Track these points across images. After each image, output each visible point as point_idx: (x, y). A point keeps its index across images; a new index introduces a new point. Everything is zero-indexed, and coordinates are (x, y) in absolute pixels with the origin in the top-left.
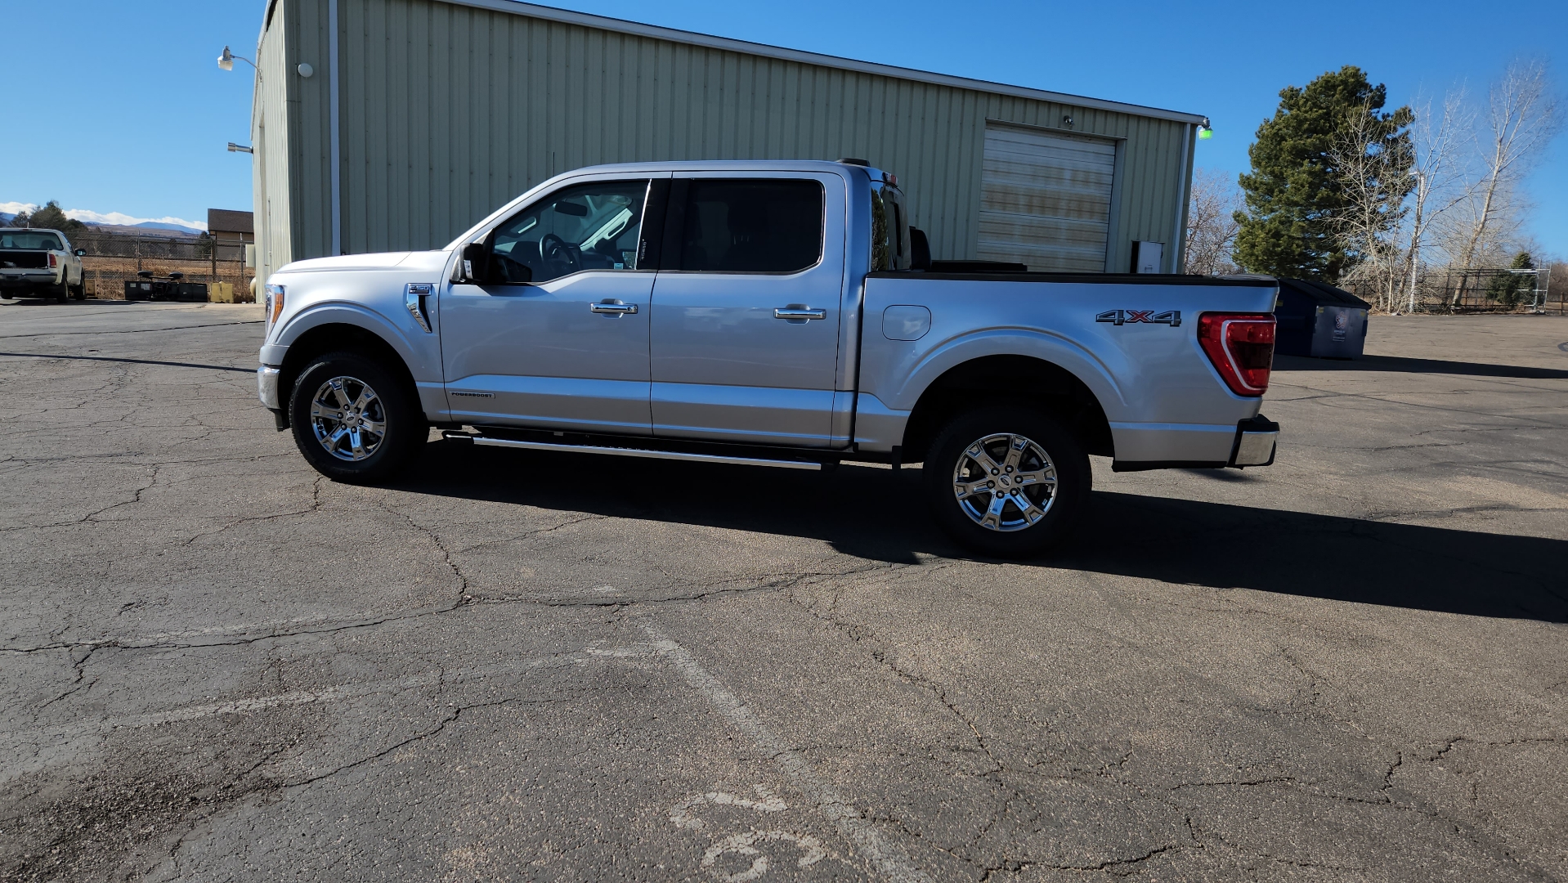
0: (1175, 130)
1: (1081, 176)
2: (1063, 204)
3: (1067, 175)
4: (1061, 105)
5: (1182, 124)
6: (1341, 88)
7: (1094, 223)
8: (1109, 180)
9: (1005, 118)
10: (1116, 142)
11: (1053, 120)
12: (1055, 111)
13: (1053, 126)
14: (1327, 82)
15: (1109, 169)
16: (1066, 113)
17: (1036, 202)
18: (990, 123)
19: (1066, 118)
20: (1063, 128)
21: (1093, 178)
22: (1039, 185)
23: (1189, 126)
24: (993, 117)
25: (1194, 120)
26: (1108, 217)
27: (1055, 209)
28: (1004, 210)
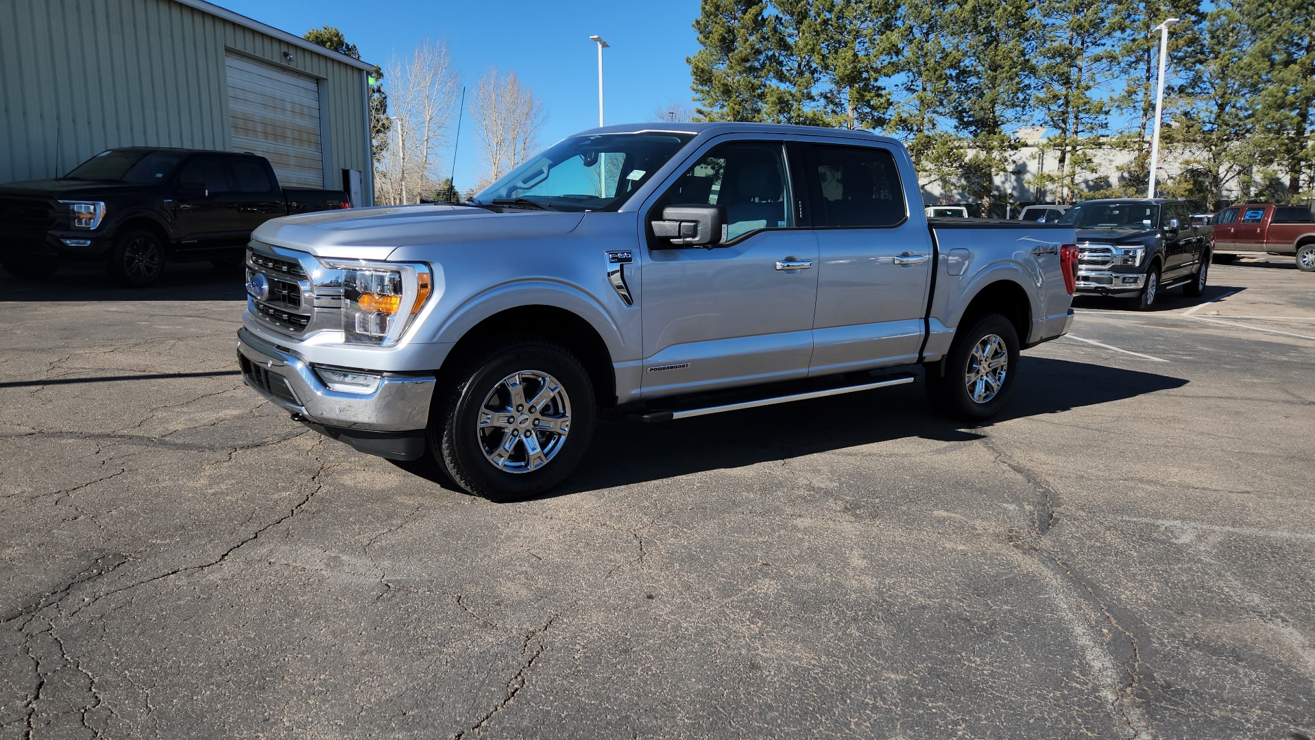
0: (356, 74)
1: (298, 109)
2: (289, 133)
3: (288, 107)
4: (280, 41)
5: (360, 70)
6: (329, 44)
7: (310, 151)
8: (316, 113)
9: (240, 47)
10: (318, 80)
11: (273, 54)
12: (276, 46)
13: (277, 60)
14: (317, 37)
15: (315, 104)
16: (284, 49)
17: (269, 130)
18: (229, 51)
19: (286, 55)
20: (284, 63)
21: (306, 111)
22: (270, 115)
23: (365, 73)
24: (230, 45)
25: (368, 68)
26: (321, 147)
27: (284, 137)
28: (247, 135)
